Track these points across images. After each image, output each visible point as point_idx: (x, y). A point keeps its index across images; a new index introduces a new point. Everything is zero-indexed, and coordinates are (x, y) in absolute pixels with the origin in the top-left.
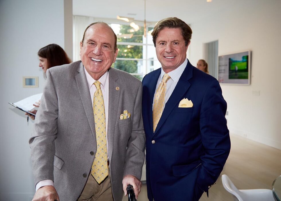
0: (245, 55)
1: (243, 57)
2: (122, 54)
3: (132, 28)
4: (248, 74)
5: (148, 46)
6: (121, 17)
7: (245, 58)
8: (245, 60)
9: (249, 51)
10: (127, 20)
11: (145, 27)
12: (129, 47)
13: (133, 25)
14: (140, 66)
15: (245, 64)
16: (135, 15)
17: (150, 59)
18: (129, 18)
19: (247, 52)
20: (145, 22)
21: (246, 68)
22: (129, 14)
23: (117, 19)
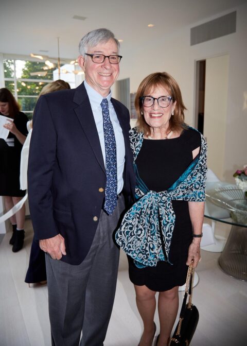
2: (34, 91)
3: (46, 65)
6: (34, 55)
10: (41, 58)
11: (59, 65)
12: (40, 84)
13: (47, 63)
16: (47, 51)
18: (43, 56)
20: (59, 59)
22: (41, 51)
23: (30, 56)
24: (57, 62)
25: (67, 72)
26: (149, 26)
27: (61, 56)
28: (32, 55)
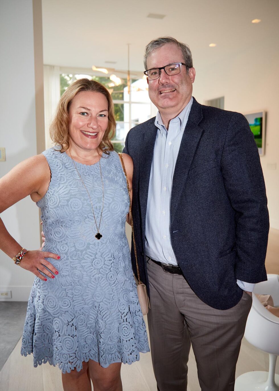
0: (259, 117)
1: (256, 120)
3: (111, 81)
4: (261, 141)
5: (132, 105)
6: (97, 67)
7: (259, 120)
8: (258, 123)
9: (263, 111)
10: (105, 71)
11: (129, 80)
13: (113, 77)
14: (119, 130)
15: (258, 128)
16: (114, 63)
17: (134, 120)
18: (109, 69)
19: (261, 113)
20: (129, 73)
21: (259, 133)
22: (107, 62)
23: (91, 69)
24: (126, 76)
25: (139, 90)
26: (254, 21)
27: (132, 69)
28: (94, 69)
